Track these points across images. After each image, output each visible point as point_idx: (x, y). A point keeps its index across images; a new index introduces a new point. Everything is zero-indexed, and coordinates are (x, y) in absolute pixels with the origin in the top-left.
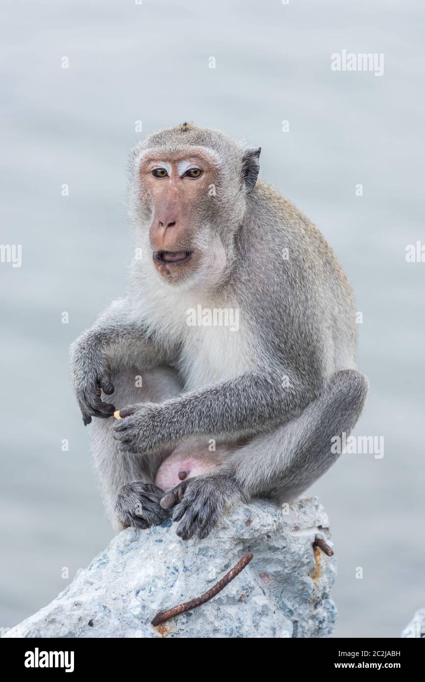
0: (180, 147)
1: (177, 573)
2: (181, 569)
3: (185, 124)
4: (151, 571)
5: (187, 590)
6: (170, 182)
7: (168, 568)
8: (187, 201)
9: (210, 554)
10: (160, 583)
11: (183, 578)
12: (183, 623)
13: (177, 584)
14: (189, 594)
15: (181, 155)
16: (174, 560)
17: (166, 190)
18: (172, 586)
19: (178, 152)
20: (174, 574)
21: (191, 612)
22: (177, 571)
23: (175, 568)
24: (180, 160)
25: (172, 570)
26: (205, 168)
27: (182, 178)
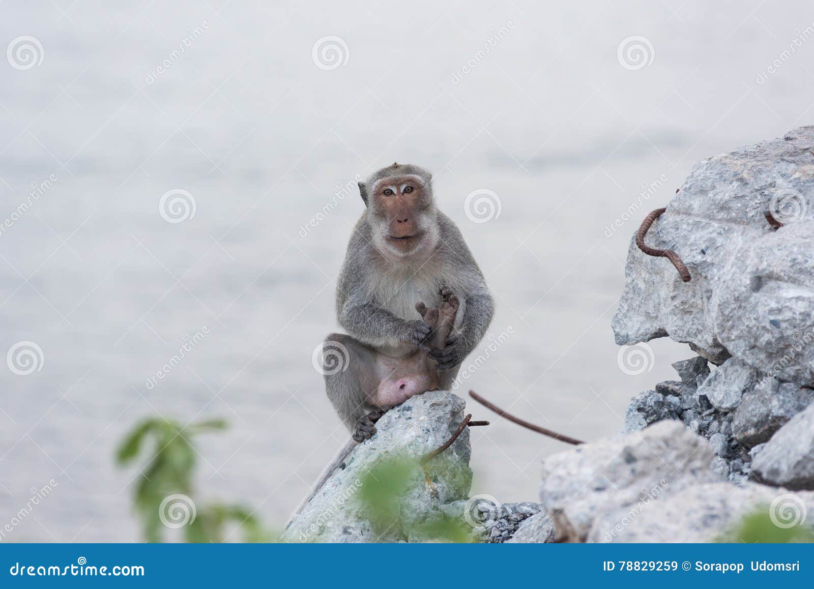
0: (400, 176)
1: (429, 433)
2: (431, 430)
3: (395, 164)
4: (414, 434)
5: (437, 441)
6: (397, 197)
7: (423, 430)
8: (409, 207)
9: (442, 421)
10: (420, 440)
11: (433, 435)
12: (435, 463)
13: (430, 439)
14: (438, 444)
15: (402, 181)
16: (426, 425)
17: (395, 202)
18: (427, 441)
19: (400, 179)
20: (427, 433)
21: (438, 456)
22: (429, 431)
23: (427, 430)
24: (401, 184)
25: (425, 431)
26: (416, 187)
27: (403, 194)
